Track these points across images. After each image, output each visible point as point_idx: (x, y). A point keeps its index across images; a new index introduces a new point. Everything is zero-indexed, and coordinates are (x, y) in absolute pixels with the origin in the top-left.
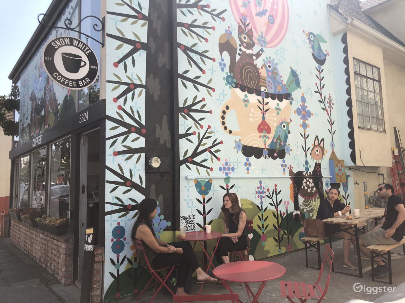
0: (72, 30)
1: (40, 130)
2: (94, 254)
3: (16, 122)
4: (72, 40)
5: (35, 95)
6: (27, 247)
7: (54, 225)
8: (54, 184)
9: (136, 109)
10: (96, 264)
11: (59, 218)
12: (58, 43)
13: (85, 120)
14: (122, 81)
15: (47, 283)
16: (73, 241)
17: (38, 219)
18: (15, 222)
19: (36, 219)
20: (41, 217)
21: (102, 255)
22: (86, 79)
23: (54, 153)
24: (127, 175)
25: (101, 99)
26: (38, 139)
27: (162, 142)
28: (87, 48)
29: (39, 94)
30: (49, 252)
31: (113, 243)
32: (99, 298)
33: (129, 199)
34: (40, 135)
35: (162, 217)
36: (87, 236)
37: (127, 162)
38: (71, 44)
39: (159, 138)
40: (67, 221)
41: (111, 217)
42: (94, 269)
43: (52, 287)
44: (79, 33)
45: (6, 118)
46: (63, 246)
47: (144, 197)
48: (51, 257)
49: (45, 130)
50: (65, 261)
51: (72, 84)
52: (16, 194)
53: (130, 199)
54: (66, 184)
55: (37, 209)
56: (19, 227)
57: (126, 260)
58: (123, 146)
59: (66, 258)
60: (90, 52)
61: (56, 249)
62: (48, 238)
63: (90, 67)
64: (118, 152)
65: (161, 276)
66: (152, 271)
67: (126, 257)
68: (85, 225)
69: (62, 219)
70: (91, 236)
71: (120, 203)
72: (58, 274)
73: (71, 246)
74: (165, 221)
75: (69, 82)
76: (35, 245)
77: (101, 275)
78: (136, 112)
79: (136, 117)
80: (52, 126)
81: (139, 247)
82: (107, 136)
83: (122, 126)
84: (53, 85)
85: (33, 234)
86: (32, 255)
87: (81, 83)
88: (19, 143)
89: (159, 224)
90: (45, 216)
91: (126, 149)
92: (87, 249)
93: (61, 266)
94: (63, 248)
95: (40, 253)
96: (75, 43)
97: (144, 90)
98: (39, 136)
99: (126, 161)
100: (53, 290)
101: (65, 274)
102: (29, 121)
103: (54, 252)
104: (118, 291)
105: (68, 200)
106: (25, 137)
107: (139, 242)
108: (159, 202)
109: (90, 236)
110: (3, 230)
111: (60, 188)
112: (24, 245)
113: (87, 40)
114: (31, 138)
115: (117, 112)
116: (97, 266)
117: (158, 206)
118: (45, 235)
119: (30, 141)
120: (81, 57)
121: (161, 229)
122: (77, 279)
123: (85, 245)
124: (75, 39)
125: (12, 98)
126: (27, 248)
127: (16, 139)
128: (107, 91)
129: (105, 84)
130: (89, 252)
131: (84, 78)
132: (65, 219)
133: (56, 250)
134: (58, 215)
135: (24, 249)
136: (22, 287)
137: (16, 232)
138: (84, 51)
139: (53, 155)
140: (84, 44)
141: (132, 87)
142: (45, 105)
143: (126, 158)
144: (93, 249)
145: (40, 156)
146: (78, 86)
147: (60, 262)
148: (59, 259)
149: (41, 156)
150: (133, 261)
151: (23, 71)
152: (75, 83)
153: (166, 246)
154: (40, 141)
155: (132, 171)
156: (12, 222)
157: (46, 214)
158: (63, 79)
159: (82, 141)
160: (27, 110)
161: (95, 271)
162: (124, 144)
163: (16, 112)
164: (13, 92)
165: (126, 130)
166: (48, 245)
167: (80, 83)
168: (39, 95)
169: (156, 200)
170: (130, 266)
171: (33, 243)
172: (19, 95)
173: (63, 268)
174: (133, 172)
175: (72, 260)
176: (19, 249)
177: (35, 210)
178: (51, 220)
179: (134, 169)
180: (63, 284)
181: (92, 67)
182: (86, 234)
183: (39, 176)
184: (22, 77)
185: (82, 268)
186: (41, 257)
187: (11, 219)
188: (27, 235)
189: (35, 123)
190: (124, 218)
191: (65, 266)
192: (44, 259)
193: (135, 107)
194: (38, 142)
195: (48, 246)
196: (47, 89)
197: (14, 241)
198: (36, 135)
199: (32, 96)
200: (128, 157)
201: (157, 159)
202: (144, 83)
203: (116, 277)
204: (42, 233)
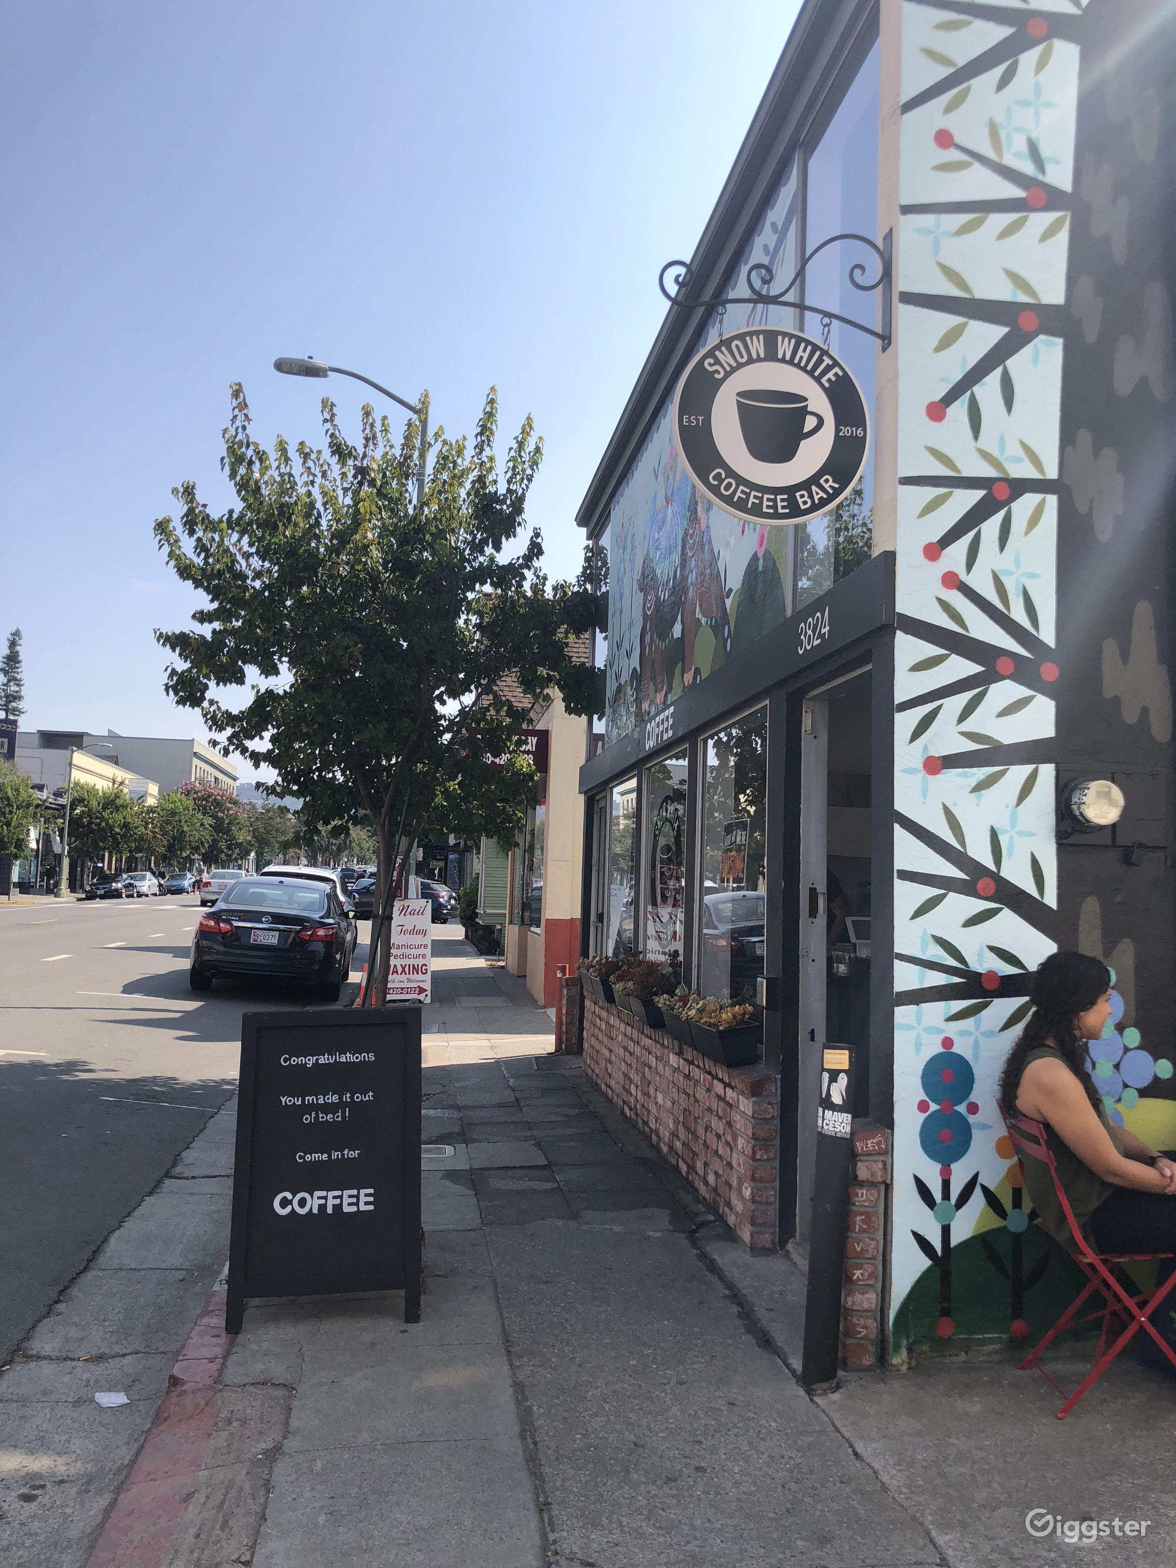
0: (774, 300)
1: (670, 689)
2: (853, 1151)
3: (599, 669)
4: (771, 338)
5: (654, 571)
6: (631, 1095)
7: (715, 1025)
8: (714, 885)
9: (1017, 580)
10: (860, 1192)
11: (730, 1001)
12: (724, 357)
13: (819, 641)
14: (958, 471)
15: (695, 1231)
16: (779, 1092)
17: (662, 1000)
18: (595, 1004)
19: (656, 999)
20: (672, 994)
21: (883, 1158)
22: (822, 481)
23: (714, 775)
24: (981, 853)
25: (876, 552)
26: (663, 723)
27: (1130, 716)
28: (827, 361)
29: (667, 562)
30: (699, 1120)
31: (927, 1119)
32: (873, 1324)
33: (988, 950)
34: (668, 707)
35: (1133, 1036)
36: (826, 1076)
37: (979, 798)
38: (771, 355)
39: (1117, 700)
40: (756, 1016)
41: (919, 1016)
42: (855, 1208)
43: (708, 1249)
44: (797, 310)
45: (570, 657)
46: (746, 1105)
47: (1050, 947)
48: (705, 1141)
49: (683, 690)
50: (751, 1162)
51: (771, 504)
52: (600, 912)
53: (992, 949)
54: (755, 889)
55: (659, 964)
56: (607, 1023)
57: (978, 1195)
58: (963, 734)
59: (754, 1153)
60: (836, 375)
61: (720, 1114)
62: (696, 1073)
63: (838, 431)
64: (943, 757)
65: (1131, 1288)
66: (1090, 1257)
67: (980, 1180)
68: (821, 1036)
69: (740, 1005)
70: (843, 1080)
71: (952, 962)
72: (728, 1204)
73: (773, 1111)
74: (1145, 1056)
75: (761, 499)
76: (656, 1090)
77: (880, 1236)
78: (1018, 596)
79: (1018, 614)
80: (705, 674)
81: (1030, 1147)
82: (900, 697)
83: (957, 654)
84: (708, 527)
85: (650, 1053)
86: (646, 1123)
87: (806, 498)
88: (606, 739)
89: (1117, 1067)
90: (686, 989)
91: (973, 746)
92: (826, 1127)
93: (739, 1178)
94: (744, 1112)
95: (671, 1121)
96: (784, 348)
97: (1052, 501)
98: (666, 713)
99: (974, 795)
100: (713, 1261)
101: (753, 1211)
102: (635, 662)
103: (715, 1123)
104: (946, 1312)
105: (761, 946)
106: (625, 718)
107: (1033, 1129)
108: (1117, 974)
109: (839, 1079)
110: (564, 1028)
111: (734, 900)
112: (624, 1087)
113: (826, 329)
114: (642, 719)
115: (938, 599)
116: (863, 1197)
117: (1113, 988)
118: (686, 1060)
119: (638, 729)
120: (805, 399)
121: (1126, 1086)
122: (794, 1236)
123: (820, 1110)
124: (785, 334)
125: (586, 589)
126: (632, 1099)
127: (599, 727)
128: (899, 518)
129: (895, 491)
130: (834, 1141)
131: (814, 480)
132: (750, 1008)
133: (720, 1118)
134: (726, 992)
135: (624, 1102)
136: (617, 1229)
137: (600, 1038)
138: (817, 374)
139: (711, 780)
140: (815, 348)
141: (1001, 492)
142: (685, 598)
143: (973, 782)
144: (848, 1129)
145: (670, 782)
146: (795, 511)
147: (734, 1165)
148: (731, 1150)
149: (674, 783)
150: (1007, 1202)
151: (620, 491)
152: (782, 500)
153: (1150, 1161)
154: (667, 728)
155: (1001, 838)
156: (587, 1003)
157: (689, 984)
158: (741, 488)
159: (807, 721)
160: (631, 625)
161: (859, 1218)
162: (967, 726)
163: (599, 636)
164: (590, 567)
165: (973, 668)
166: (694, 1096)
167: (803, 499)
168: (664, 569)
169: (1102, 959)
170: (996, 1222)
171: (649, 1083)
172: (606, 576)
173: (746, 1185)
174: (1003, 840)
175: (777, 1164)
176: (608, 1099)
177: (653, 967)
178: (704, 1006)
179: (1008, 827)
180: (744, 1242)
181: (846, 431)
182: (824, 1070)
183: (667, 849)
184: (616, 514)
185: (811, 1199)
186: (674, 1135)
187: (585, 993)
188: (631, 1054)
189: (653, 667)
190: (968, 1024)
191: (753, 1179)
192: (683, 1145)
193: (1012, 573)
194: (662, 732)
195: (696, 1101)
196: (691, 542)
197: (593, 1071)
198: (657, 706)
199: (643, 573)
200: (982, 777)
201: (1106, 790)
202: (1052, 473)
203: (940, 1254)
204: (677, 1051)
